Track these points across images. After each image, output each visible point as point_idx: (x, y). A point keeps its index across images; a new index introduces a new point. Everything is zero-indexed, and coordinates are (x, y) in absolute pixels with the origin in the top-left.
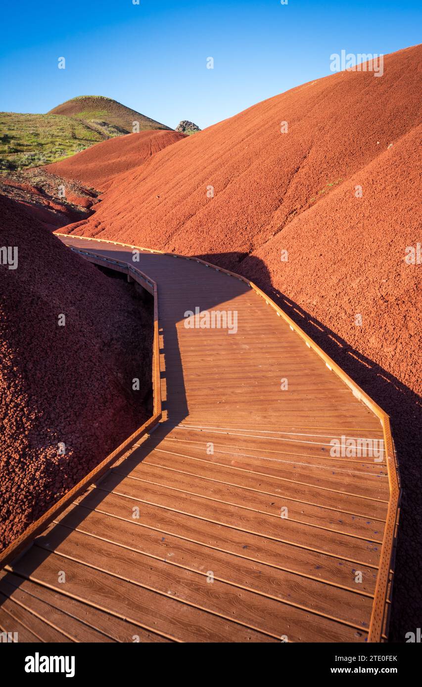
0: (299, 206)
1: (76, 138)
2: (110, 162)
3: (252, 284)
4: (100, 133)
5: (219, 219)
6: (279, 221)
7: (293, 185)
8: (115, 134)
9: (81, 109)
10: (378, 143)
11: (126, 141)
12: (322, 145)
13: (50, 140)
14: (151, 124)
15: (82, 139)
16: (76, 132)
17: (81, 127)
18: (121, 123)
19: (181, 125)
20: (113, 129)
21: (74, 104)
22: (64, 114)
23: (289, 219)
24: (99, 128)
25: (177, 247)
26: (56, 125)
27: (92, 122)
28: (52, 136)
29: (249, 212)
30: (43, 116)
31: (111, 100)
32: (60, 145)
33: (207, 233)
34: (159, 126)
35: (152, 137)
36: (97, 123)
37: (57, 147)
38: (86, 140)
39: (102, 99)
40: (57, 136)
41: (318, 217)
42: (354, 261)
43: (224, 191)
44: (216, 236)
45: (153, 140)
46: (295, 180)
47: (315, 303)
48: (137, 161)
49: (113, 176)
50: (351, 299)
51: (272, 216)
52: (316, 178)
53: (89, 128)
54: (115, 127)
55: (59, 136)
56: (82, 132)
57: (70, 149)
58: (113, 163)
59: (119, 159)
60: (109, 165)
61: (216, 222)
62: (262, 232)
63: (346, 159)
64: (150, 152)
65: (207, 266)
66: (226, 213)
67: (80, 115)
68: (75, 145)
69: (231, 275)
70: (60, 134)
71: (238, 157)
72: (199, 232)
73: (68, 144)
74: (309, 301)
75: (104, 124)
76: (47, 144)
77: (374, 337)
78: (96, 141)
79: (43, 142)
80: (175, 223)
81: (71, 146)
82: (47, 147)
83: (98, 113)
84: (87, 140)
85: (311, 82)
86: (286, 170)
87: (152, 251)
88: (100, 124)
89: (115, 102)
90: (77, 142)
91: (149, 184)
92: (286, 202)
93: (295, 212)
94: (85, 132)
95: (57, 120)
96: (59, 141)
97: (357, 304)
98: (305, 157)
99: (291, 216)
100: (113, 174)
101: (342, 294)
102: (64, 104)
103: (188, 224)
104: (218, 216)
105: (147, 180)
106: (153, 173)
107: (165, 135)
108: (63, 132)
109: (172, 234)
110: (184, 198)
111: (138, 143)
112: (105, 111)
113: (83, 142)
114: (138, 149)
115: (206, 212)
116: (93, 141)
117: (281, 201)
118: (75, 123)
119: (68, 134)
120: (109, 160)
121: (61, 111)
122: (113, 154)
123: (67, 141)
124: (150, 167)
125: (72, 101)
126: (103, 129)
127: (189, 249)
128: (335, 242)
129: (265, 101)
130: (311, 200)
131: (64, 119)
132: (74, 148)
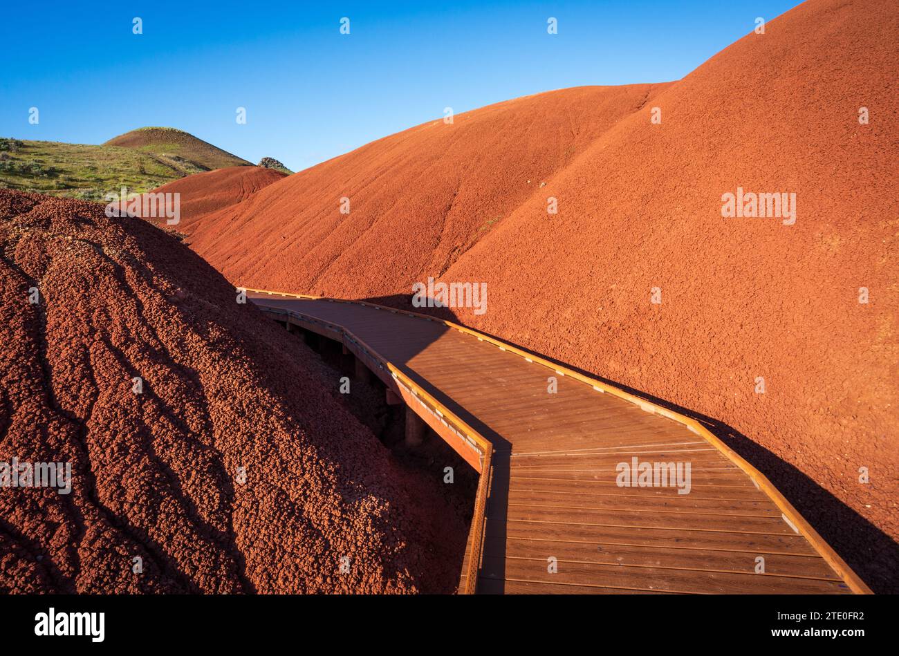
0: (461, 244)
1: (145, 174)
2: (194, 200)
3: (448, 323)
4: (174, 169)
5: (373, 259)
6: (442, 260)
7: (449, 224)
8: (192, 170)
9: (147, 142)
10: (529, 182)
11: (212, 178)
12: (471, 182)
13: (112, 174)
14: (233, 160)
15: (152, 175)
16: (146, 167)
17: (150, 161)
18: (197, 158)
19: (263, 163)
20: (189, 165)
21: (138, 135)
22: (125, 146)
23: (452, 257)
24: (173, 162)
25: (326, 290)
26: (119, 158)
27: (162, 156)
28: (115, 170)
29: (406, 250)
30: (101, 148)
31: (184, 133)
32: (125, 180)
33: (362, 274)
34: (243, 162)
35: (243, 173)
36: (170, 158)
37: (122, 183)
38: (157, 175)
39: (173, 131)
40: (121, 171)
41: (496, 254)
42: (555, 292)
43: (371, 229)
44: (372, 278)
45: (245, 178)
46: (450, 217)
47: (528, 337)
48: (227, 200)
49: (198, 217)
50: (569, 329)
51: (432, 254)
52: (473, 215)
53: (160, 162)
54: (191, 162)
55: (123, 171)
56: (152, 167)
57: (139, 186)
58: (198, 202)
59: (205, 198)
60: (194, 204)
61: (370, 263)
62: (425, 272)
63: (500, 197)
64: (242, 190)
65: (378, 308)
66: (379, 253)
67: (147, 148)
68: (144, 181)
69: (415, 316)
70: (124, 169)
71: (377, 194)
72: (351, 274)
73: (136, 180)
74: (519, 335)
75: (178, 159)
76: (109, 179)
77: (612, 361)
78: (170, 177)
79: (103, 177)
80: (317, 265)
81: (140, 182)
82: (108, 182)
83: (168, 146)
84: (160, 176)
85: (432, 122)
86: (438, 207)
87: (298, 297)
88: (174, 159)
89: (188, 135)
90: (146, 177)
91: (259, 224)
92: (445, 241)
93: (457, 250)
94: (156, 167)
95: (119, 152)
96: (123, 176)
97: (578, 333)
98: (455, 195)
99: (455, 253)
100: (198, 213)
101: (556, 326)
102: (124, 135)
103: (335, 265)
104: (370, 256)
105: (256, 220)
106: (261, 212)
107: (259, 172)
108: (128, 167)
109: (317, 277)
110: (322, 238)
111: (226, 180)
112: (177, 145)
113: (154, 178)
114: (228, 186)
115: (355, 252)
116: (166, 177)
117: (439, 238)
118: (142, 156)
119: (135, 168)
120: (193, 198)
121: (121, 143)
122: (197, 192)
123: (135, 176)
124: (253, 207)
125: (135, 132)
126: (178, 164)
127: (342, 292)
128: (525, 275)
129: (384, 139)
130: (472, 238)
131: (128, 151)
132: (143, 185)
